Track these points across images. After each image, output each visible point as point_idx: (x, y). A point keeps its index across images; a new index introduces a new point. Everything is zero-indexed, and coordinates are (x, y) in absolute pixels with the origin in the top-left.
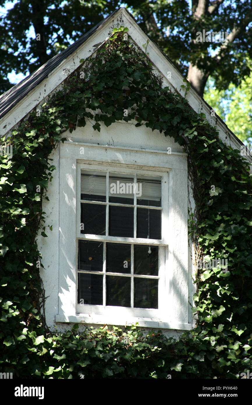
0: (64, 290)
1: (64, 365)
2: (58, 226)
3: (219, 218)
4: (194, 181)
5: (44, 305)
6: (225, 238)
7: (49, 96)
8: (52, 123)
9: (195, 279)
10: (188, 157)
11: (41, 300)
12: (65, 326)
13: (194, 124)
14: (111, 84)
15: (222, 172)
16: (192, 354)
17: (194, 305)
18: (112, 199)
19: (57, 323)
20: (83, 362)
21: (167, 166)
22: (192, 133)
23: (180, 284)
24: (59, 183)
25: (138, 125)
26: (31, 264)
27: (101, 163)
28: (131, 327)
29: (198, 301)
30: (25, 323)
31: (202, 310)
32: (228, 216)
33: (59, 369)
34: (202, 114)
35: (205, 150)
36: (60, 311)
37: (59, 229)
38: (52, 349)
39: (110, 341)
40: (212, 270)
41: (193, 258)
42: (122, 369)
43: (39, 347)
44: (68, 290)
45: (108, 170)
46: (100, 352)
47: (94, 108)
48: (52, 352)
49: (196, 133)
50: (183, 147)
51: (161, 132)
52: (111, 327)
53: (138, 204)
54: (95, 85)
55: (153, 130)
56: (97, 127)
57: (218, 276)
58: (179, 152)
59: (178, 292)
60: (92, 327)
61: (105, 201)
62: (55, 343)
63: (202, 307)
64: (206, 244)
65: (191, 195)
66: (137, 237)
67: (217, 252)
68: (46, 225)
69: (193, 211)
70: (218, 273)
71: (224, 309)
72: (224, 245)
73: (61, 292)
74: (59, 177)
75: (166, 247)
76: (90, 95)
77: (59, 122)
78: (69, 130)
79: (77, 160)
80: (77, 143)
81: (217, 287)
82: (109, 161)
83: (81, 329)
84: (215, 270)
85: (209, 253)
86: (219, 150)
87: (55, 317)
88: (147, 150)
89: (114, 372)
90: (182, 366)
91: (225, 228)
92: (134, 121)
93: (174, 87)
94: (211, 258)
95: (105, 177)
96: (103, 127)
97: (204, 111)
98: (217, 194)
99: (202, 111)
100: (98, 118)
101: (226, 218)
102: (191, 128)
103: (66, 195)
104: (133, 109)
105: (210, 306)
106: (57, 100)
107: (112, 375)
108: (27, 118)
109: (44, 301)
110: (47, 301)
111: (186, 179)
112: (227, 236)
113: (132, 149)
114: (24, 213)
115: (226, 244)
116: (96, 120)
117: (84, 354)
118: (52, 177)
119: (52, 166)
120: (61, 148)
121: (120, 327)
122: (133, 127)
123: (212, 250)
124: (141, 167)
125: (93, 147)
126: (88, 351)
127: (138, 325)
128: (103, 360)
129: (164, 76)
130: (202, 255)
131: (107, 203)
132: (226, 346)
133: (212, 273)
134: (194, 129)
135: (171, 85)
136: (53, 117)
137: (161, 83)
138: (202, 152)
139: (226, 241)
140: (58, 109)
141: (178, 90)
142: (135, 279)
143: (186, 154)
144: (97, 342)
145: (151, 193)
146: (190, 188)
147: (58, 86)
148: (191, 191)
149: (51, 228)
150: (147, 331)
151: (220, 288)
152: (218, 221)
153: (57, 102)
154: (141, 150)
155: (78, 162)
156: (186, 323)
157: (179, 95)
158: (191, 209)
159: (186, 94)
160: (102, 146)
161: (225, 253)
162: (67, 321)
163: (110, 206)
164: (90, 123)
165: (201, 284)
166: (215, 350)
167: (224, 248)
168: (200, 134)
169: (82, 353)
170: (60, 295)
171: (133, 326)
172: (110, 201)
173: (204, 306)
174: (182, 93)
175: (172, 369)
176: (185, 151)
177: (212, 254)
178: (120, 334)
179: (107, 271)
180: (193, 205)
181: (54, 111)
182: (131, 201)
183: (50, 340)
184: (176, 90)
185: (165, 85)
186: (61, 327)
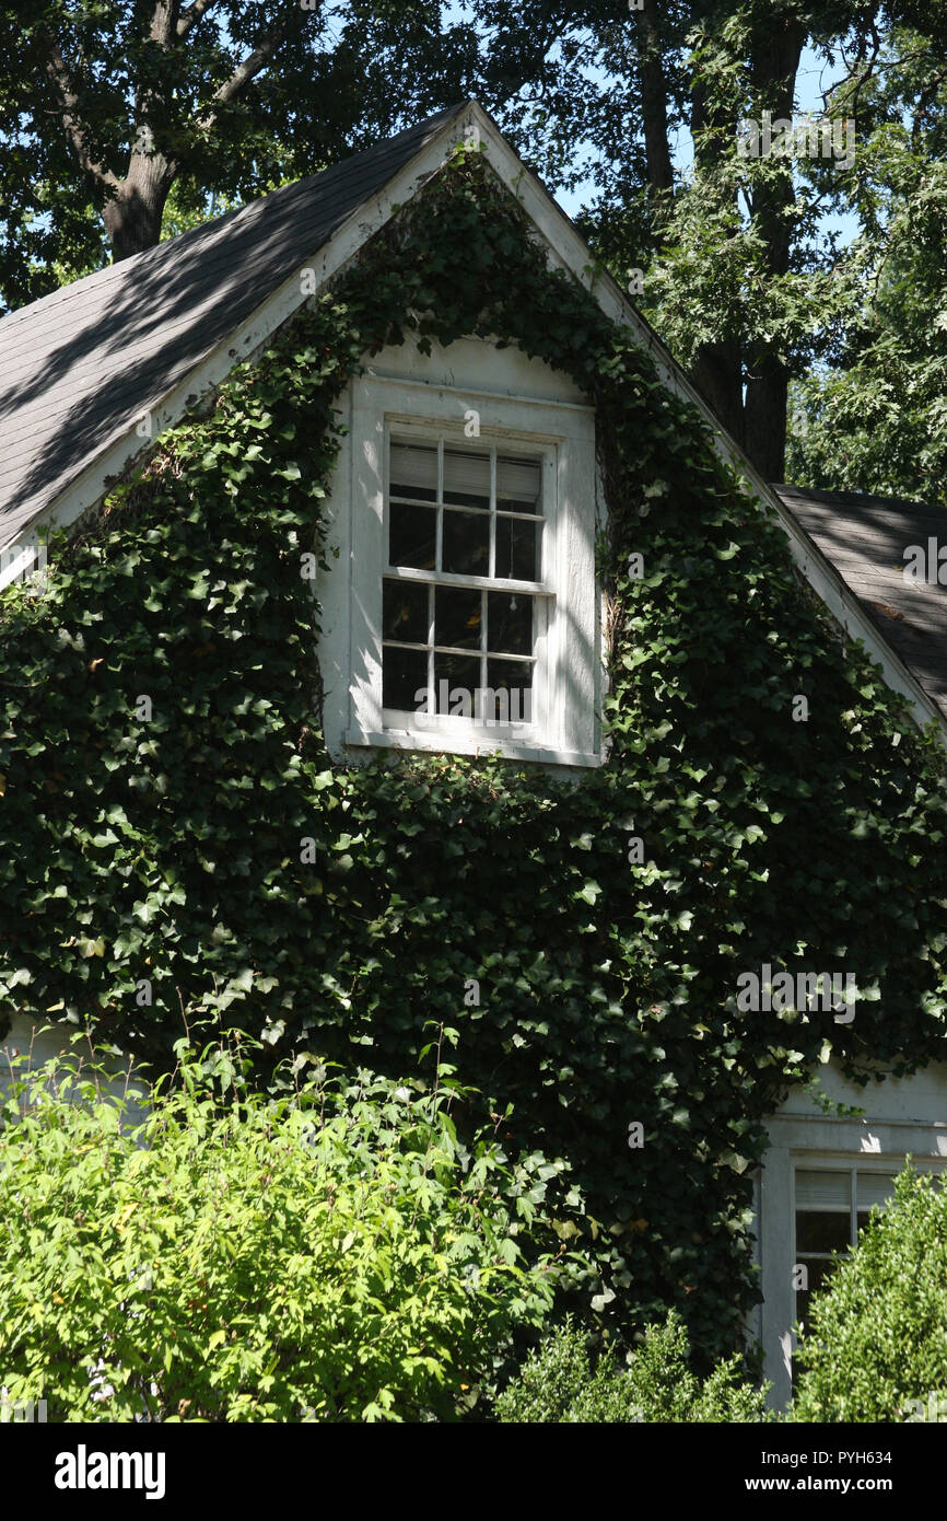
0: (360, 681)
1: (368, 831)
2: (348, 548)
3: (658, 542)
4: (607, 465)
5: (320, 710)
6: (675, 584)
7: (331, 278)
8: (343, 335)
9: (606, 664)
10: (597, 416)
11: (315, 698)
12: (361, 754)
13: (619, 349)
14: (456, 261)
15: (674, 449)
16: (611, 816)
17: (603, 718)
18: (448, 497)
19: (346, 747)
20: (408, 827)
21: (556, 431)
22: (614, 368)
23: (579, 674)
24: (351, 460)
25: (501, 346)
26: (307, 627)
27: (430, 422)
28: (486, 758)
29: (617, 708)
30: (293, 747)
31: (625, 728)
32: (677, 538)
33: (360, 838)
34: (625, 327)
35: (638, 402)
36: (352, 722)
37: (349, 555)
38: (347, 798)
39: (457, 786)
40: (650, 649)
41: (604, 620)
42: (481, 843)
43: (324, 793)
44: (367, 679)
45: (442, 437)
46: (439, 807)
47: (422, 308)
48: (346, 805)
49: (622, 367)
50: (585, 393)
51: (546, 361)
52: (450, 756)
53: (498, 508)
54: (427, 260)
55: (530, 357)
56: (424, 348)
57: (663, 660)
58: (578, 403)
59: (574, 692)
60: (414, 757)
61: (435, 501)
62: (351, 787)
63: (623, 722)
64: (635, 594)
65: (601, 494)
66: (497, 576)
67: (658, 611)
68: (326, 546)
69: (603, 527)
70: (663, 654)
71: (671, 727)
72: (673, 598)
73: (356, 685)
74: (350, 449)
75: (550, 599)
76: (416, 281)
77: (356, 335)
78: (368, 351)
79: (386, 414)
80: (385, 379)
81: (658, 683)
82: (447, 418)
83: (391, 761)
84: (656, 647)
85: (639, 613)
86: (665, 404)
87: (343, 734)
88: (520, 398)
89: (465, 850)
90: (592, 840)
91: (672, 562)
92: (495, 338)
93: (569, 269)
94: (646, 622)
95: (434, 450)
96: (435, 347)
97: (627, 321)
98: (660, 493)
99: (623, 322)
100: (427, 328)
101: (675, 544)
102: (612, 355)
103: (363, 485)
104: (492, 312)
105: (641, 720)
106: (348, 289)
107: (461, 853)
108: (289, 324)
109: (321, 701)
110: (327, 701)
111: (593, 461)
112: (678, 581)
113: (490, 394)
114: (298, 521)
115: (675, 595)
116: (422, 333)
117: (406, 811)
118: (340, 448)
119: (341, 427)
120: (355, 387)
121: (467, 758)
122: (492, 348)
123: (647, 607)
124: (506, 433)
125: (415, 388)
126: (412, 804)
127: (500, 755)
128: (443, 823)
129: (551, 246)
130: (622, 618)
131: (440, 504)
132: (672, 801)
133: (650, 653)
134: (617, 358)
135: (566, 264)
136: (342, 324)
137: (544, 259)
138: (632, 406)
139: (678, 589)
140: (354, 309)
141: (579, 276)
142: (491, 661)
143: (593, 409)
144: (431, 787)
145: (519, 485)
146: (598, 480)
147: (349, 260)
148: (601, 485)
149: (336, 554)
150: (515, 768)
151: (664, 685)
152: (660, 548)
153: (348, 293)
154: (507, 398)
155: (387, 417)
156: (589, 753)
157: (579, 285)
158: (600, 521)
159: (593, 284)
160: (435, 387)
161: (674, 614)
162: (367, 742)
163: (446, 512)
164: (412, 339)
165: (619, 674)
166: (651, 809)
167: (672, 604)
168: (629, 371)
169: (401, 808)
170: (352, 689)
171: (491, 756)
172: (445, 502)
173: (629, 721)
174: (586, 282)
175: (572, 845)
176: (588, 402)
177: (649, 616)
178: (467, 772)
179: (437, 643)
180: (604, 515)
181: (344, 311)
182: (483, 502)
183: (342, 780)
184: (574, 277)
185: (552, 264)
186: (353, 754)
